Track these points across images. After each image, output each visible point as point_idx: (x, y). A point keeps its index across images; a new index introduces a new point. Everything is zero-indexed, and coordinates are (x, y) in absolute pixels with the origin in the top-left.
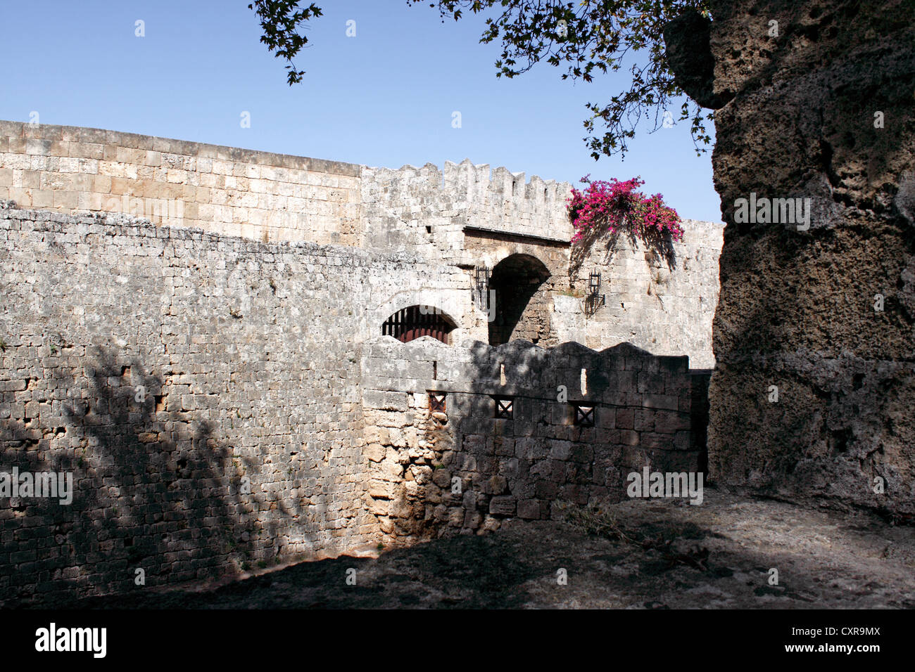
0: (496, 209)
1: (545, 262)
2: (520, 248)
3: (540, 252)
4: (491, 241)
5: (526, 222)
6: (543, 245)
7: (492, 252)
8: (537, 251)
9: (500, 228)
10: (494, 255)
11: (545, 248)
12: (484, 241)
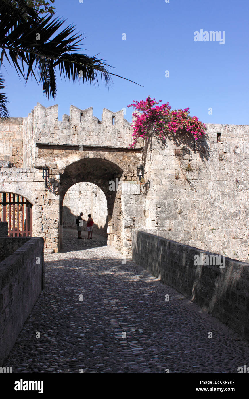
0: (65, 132)
1: (117, 162)
2: (91, 155)
3: (111, 156)
4: (62, 151)
5: (94, 138)
6: (114, 152)
7: (64, 158)
8: (107, 155)
9: (69, 143)
10: (66, 160)
11: (116, 153)
12: (56, 151)
